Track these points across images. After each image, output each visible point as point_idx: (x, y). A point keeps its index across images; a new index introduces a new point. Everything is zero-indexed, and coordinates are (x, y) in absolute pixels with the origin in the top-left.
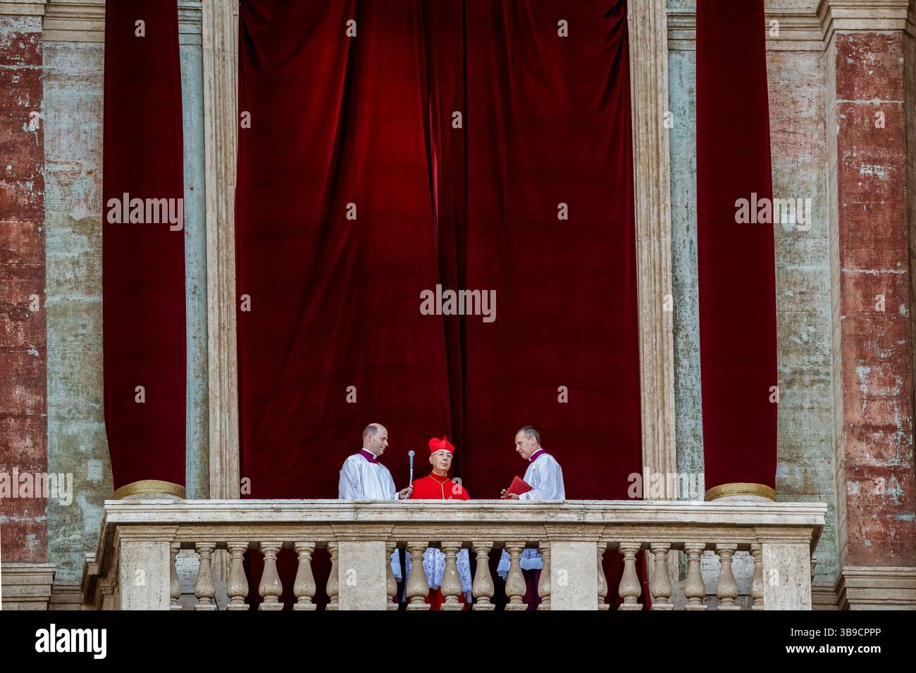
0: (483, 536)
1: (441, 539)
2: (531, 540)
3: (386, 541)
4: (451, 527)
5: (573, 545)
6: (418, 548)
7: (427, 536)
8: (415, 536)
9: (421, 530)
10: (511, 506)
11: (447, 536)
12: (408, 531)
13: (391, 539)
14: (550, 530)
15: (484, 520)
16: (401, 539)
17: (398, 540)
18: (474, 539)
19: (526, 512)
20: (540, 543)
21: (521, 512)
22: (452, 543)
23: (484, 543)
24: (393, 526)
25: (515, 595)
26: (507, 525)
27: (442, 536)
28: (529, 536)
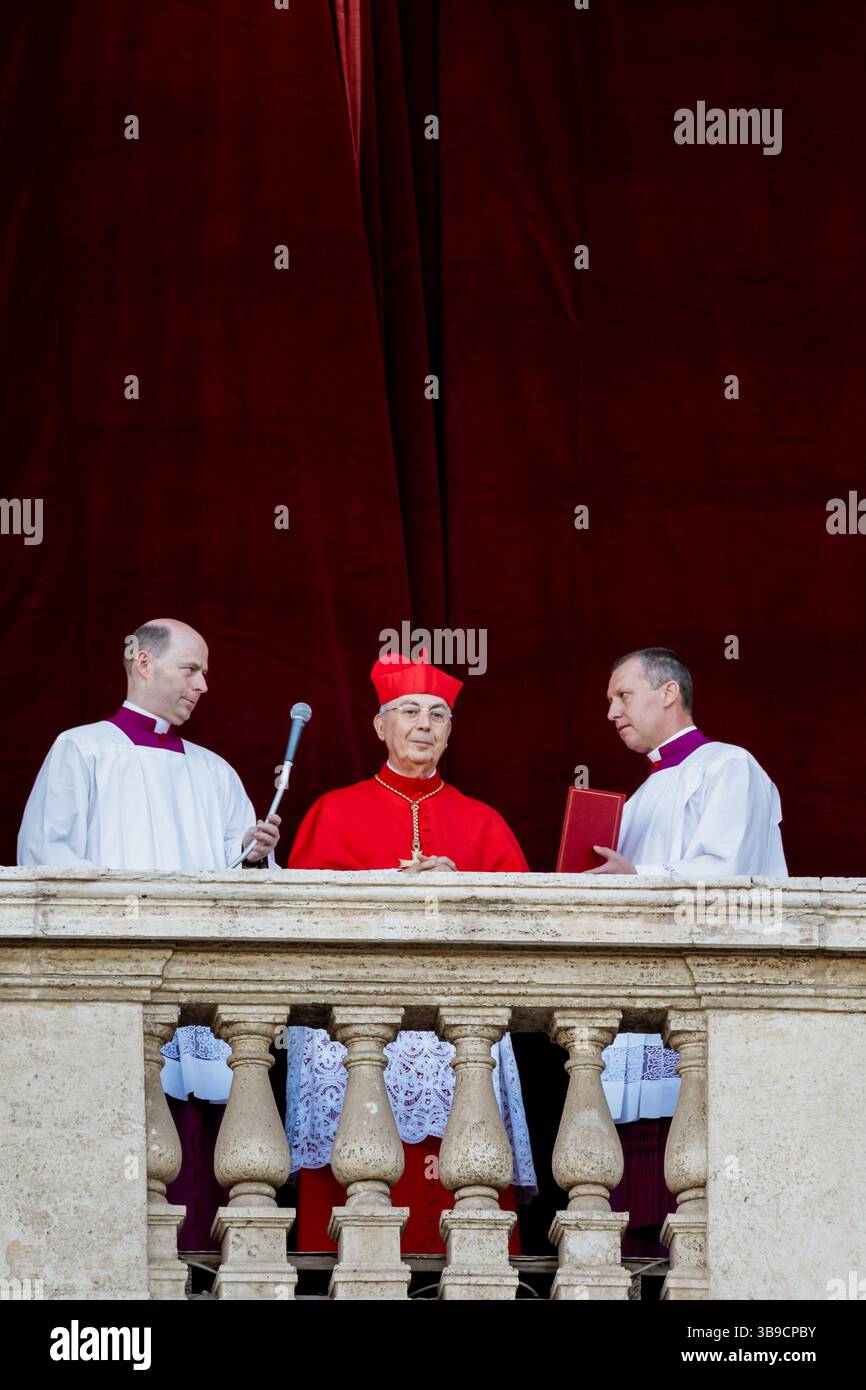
0: (475, 990)
1: (331, 999)
2: (640, 1004)
3: (145, 1003)
4: (366, 959)
5: (781, 1021)
6: (253, 1027)
7: (282, 988)
8: (245, 987)
9: (265, 967)
10: (573, 893)
11: (354, 988)
12: (218, 971)
13: (160, 997)
14: (706, 973)
15: (478, 937)
16: (196, 998)
17: (184, 999)
18: (443, 1000)
19: (622, 915)
20: (672, 1015)
21: (606, 915)
22: (370, 1011)
23: (479, 1012)
24: (169, 953)
25: (586, 1183)
26: (553, 956)
27: (337, 988)
28: (633, 991)
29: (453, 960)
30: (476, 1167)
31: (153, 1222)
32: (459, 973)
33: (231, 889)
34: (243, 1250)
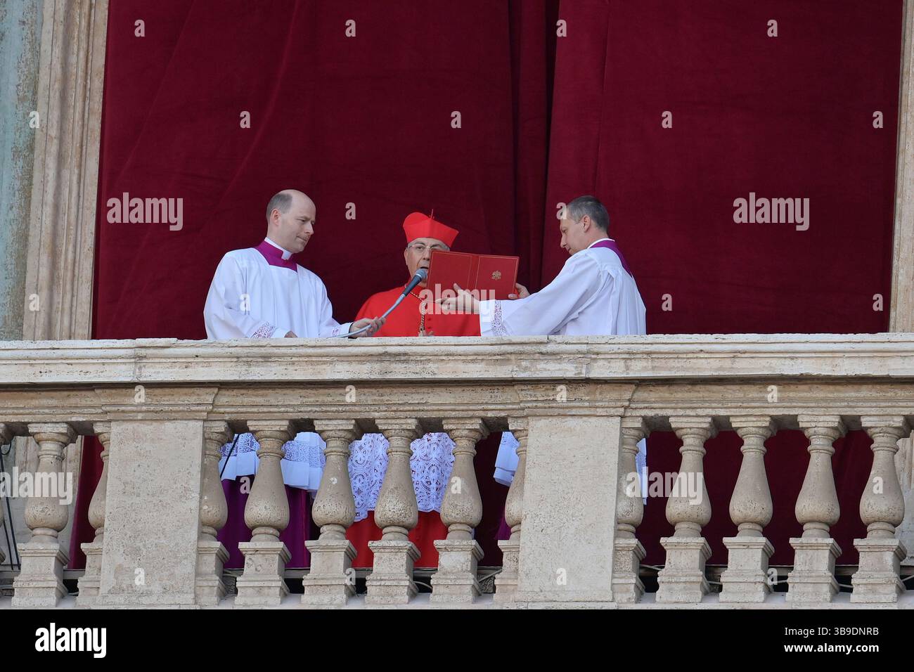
0: (394, 408)
1: (312, 416)
2: (490, 414)
3: (205, 421)
4: (331, 391)
5: (571, 422)
6: (268, 434)
7: (282, 409)
8: (262, 409)
9: (274, 397)
10: (443, 348)
11: (324, 409)
12: (246, 400)
13: (213, 416)
14: (526, 395)
15: (388, 377)
16: (234, 417)
17: (227, 417)
18: (376, 415)
19: (473, 361)
20: (510, 421)
21: (464, 361)
22: (335, 422)
23: (398, 421)
24: (216, 390)
25: (455, 523)
26: (439, 386)
27: (315, 409)
28: (485, 407)
29: (381, 391)
30: (389, 514)
31: (200, 552)
32: (385, 398)
33: (246, 350)
34: (253, 568)
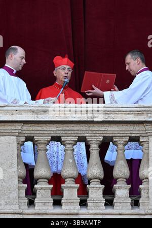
0: (95, 132)
1: (61, 135)
2: (133, 135)
3: (17, 136)
4: (69, 125)
6: (43, 142)
7: (49, 132)
8: (40, 132)
9: (45, 127)
11: (66, 132)
12: (34, 128)
13: (21, 135)
14: (149, 127)
16: (29, 135)
17: (26, 135)
18: (87, 135)
19: (129, 114)
20: (141, 138)
21: (125, 114)
22: (70, 137)
23: (96, 137)
24: (22, 124)
25: (121, 178)
26: (113, 124)
27: (62, 132)
28: (132, 132)
29: (89, 125)
30: (95, 174)
31: (19, 188)
32: (91, 128)
33: (37, 108)
34: (41, 195)
